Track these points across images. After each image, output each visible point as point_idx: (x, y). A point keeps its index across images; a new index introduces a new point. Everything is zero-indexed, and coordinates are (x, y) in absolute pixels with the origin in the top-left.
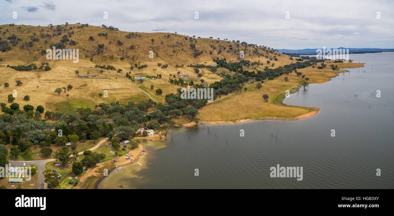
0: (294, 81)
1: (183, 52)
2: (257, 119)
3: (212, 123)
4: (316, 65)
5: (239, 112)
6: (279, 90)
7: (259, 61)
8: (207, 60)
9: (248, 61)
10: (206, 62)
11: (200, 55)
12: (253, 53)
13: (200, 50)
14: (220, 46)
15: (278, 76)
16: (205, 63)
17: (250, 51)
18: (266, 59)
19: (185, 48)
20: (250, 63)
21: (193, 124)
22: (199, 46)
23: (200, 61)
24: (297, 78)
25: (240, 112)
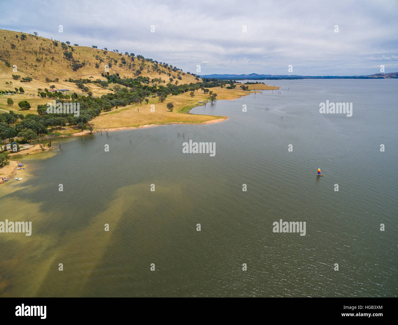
0: (200, 97)
1: (54, 63)
2: (162, 124)
3: (110, 130)
4: (225, 86)
5: (141, 119)
6: (184, 103)
7: (160, 78)
8: (93, 75)
9: (147, 78)
10: (92, 77)
11: (81, 67)
12: (152, 69)
13: (81, 61)
14: (109, 58)
15: (183, 92)
16: (90, 77)
17: (149, 66)
18: (168, 77)
19: (56, 58)
20: (150, 80)
21: (85, 132)
22: (78, 56)
23: (82, 75)
24: (204, 95)
25: (143, 120)
